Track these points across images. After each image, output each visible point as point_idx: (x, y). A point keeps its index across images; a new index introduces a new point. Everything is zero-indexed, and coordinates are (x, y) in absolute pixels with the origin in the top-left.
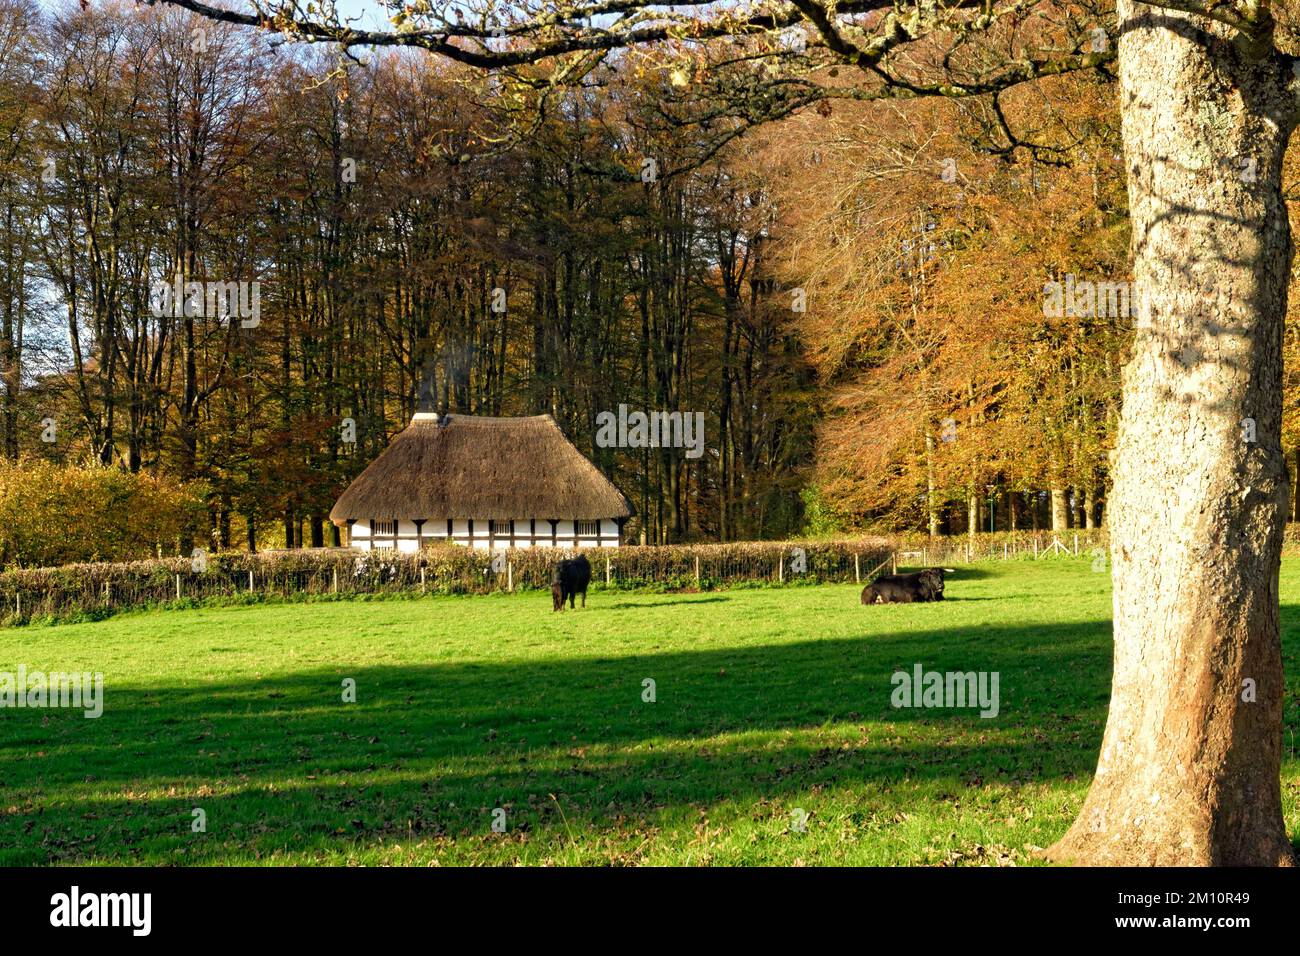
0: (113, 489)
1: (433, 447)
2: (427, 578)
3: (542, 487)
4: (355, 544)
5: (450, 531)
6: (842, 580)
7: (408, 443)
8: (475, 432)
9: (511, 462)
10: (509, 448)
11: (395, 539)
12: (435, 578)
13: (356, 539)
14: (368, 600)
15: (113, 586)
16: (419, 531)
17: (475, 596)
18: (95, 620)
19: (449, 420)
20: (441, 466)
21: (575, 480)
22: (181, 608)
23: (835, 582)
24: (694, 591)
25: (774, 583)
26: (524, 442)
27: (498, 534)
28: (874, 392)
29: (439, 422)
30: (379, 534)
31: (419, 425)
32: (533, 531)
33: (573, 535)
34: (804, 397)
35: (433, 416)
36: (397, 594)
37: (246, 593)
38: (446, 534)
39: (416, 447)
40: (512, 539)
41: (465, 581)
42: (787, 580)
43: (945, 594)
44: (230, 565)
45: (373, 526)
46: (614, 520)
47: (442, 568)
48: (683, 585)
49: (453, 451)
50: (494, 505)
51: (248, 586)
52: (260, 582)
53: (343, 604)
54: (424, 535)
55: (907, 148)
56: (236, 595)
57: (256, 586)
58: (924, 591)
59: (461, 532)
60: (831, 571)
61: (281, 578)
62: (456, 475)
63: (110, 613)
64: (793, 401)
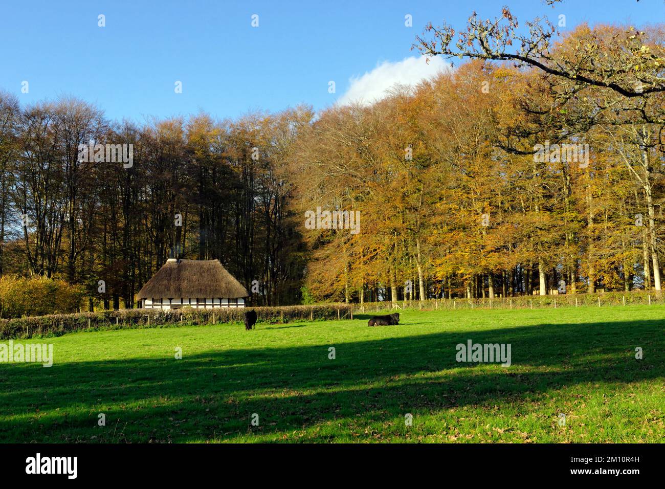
0: (50, 287)
1: (176, 271)
2: (183, 319)
3: (216, 286)
4: (146, 307)
5: (182, 302)
6: (333, 319)
7: (166, 270)
8: (190, 265)
9: (204, 277)
10: (204, 272)
11: (161, 305)
12: (186, 319)
13: (147, 305)
14: (161, 328)
15: (64, 323)
16: (171, 302)
17: (201, 326)
18: (58, 336)
19: (181, 261)
20: (179, 278)
21: (228, 283)
22: (91, 331)
23: (331, 320)
24: (281, 323)
25: (310, 320)
26: (209, 270)
27: (200, 303)
28: (328, 252)
29: (177, 262)
30: (156, 304)
31: (170, 263)
32: (213, 302)
33: (227, 304)
34: (301, 254)
35: (175, 260)
36: (172, 325)
37: (115, 325)
38: (180, 304)
39: (169, 271)
40: (205, 305)
41: (197, 320)
42: (314, 319)
43: (399, 323)
44: (109, 315)
45: (153, 301)
46: (243, 298)
47: (188, 316)
48: (277, 321)
49: (183, 273)
50: (198, 292)
51: (116, 323)
52: (120, 321)
53: (152, 329)
54: (172, 304)
55: (341, 166)
56: (111, 326)
57: (119, 322)
58: (392, 321)
59: (186, 303)
60: (329, 316)
61: (128, 319)
62: (184, 281)
63: (63, 333)
64: (297, 256)
